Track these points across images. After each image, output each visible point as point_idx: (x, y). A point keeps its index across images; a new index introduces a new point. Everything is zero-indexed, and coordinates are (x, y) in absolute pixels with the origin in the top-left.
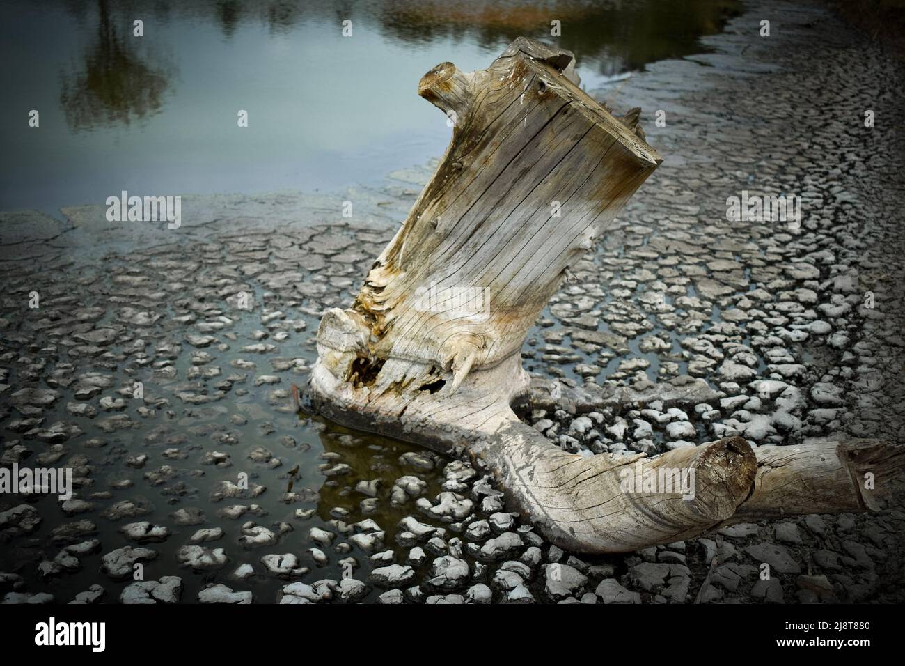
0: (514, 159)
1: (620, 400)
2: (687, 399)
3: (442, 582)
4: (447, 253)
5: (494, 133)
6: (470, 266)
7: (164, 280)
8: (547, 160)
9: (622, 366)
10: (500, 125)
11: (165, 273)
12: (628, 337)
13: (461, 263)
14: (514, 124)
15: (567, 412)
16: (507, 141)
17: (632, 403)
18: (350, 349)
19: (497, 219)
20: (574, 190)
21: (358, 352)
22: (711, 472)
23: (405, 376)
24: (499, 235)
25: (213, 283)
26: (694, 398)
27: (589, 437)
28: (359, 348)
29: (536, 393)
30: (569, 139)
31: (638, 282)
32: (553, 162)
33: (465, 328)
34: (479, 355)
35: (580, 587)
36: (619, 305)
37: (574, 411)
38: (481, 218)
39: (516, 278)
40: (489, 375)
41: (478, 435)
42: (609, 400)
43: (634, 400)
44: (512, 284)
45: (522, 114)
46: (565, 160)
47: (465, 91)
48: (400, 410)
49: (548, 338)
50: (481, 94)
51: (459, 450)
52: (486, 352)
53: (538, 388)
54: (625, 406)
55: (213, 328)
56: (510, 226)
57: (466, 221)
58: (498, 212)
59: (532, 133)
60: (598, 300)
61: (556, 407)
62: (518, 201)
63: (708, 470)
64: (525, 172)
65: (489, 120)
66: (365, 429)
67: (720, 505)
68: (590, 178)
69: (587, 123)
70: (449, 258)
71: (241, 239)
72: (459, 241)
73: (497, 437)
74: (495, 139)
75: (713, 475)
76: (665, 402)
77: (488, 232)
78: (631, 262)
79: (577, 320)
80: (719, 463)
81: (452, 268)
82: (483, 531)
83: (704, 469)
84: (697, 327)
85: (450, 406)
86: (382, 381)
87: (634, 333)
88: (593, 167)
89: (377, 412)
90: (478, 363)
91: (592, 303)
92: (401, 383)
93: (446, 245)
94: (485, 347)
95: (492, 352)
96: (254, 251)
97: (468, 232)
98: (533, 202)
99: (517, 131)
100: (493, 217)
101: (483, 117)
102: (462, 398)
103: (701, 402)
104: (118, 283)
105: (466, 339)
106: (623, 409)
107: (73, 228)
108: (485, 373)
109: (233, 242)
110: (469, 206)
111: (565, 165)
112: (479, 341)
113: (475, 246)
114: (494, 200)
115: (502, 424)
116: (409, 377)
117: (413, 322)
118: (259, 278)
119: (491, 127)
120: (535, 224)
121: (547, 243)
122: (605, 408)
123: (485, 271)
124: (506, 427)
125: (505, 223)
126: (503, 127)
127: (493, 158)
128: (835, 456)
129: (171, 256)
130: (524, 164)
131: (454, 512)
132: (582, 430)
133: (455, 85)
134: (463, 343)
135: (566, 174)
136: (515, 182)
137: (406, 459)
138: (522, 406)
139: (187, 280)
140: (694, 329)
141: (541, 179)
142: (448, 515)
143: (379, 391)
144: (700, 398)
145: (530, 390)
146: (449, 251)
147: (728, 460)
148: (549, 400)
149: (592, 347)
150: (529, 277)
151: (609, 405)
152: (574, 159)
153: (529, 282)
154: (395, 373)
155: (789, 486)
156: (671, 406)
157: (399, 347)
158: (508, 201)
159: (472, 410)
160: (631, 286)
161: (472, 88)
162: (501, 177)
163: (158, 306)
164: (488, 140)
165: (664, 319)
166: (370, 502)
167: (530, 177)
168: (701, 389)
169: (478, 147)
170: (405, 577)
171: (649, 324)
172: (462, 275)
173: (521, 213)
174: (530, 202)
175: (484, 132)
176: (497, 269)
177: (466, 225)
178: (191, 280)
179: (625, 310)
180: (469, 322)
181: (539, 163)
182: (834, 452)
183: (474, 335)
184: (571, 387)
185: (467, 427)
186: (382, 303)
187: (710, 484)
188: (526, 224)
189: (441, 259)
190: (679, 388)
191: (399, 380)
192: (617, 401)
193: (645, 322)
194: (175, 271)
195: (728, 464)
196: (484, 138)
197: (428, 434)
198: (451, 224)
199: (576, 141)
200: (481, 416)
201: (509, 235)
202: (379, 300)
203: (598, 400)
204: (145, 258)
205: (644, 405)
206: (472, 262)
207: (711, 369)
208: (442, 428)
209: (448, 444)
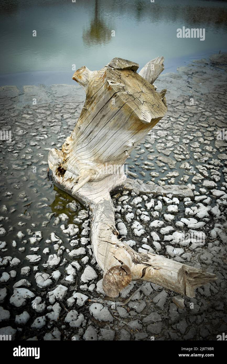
0: (101, 110)
1: (157, 191)
2: (182, 195)
3: (46, 266)
4: (82, 139)
5: (95, 98)
6: (89, 145)
7: (37, 117)
8: (110, 114)
9: (168, 175)
10: (97, 96)
11: (38, 115)
12: (177, 161)
13: (87, 144)
14: (100, 96)
15: (136, 193)
16: (99, 103)
17: (161, 193)
18: (56, 164)
19: (97, 131)
20: (121, 126)
21: (59, 165)
22: (111, 277)
23: (72, 177)
24: (98, 137)
25: (51, 121)
26: (185, 195)
27: (137, 206)
28: (59, 164)
29: (127, 184)
30: (117, 107)
31: (194, 136)
32: (112, 115)
33: (87, 167)
34: (93, 176)
35: (93, 280)
36: (182, 146)
37: (138, 193)
38: (92, 129)
39: (105, 153)
40: (98, 183)
41: (93, 202)
42: (152, 191)
43: (162, 192)
44: (104, 154)
45: (103, 93)
46: (116, 115)
47: (87, 80)
48: (72, 187)
49: (149, 158)
50: (92, 82)
51: (87, 205)
52: (96, 176)
53: (128, 183)
54: (158, 194)
55: (40, 139)
56: (100, 135)
57: (88, 129)
58: (96, 129)
59: (106, 102)
60: (175, 143)
61: (132, 191)
62: (102, 126)
63: (110, 276)
64: (104, 116)
65: (93, 93)
66: (63, 190)
67: (112, 291)
68: (127, 123)
69: (122, 102)
70: (83, 141)
71: (70, 104)
72: (86, 136)
73: (97, 205)
74: (95, 101)
75: (112, 279)
76: (174, 194)
77: (94, 135)
78: (196, 128)
79: (163, 151)
80: (116, 274)
81: (84, 145)
82: (75, 245)
83: (108, 275)
84: (205, 160)
85: (85, 191)
86: (66, 177)
87: (180, 160)
88: (127, 119)
89: (65, 186)
90: (93, 179)
91: (173, 144)
92: (71, 179)
93: (82, 136)
94: (95, 174)
95: (98, 176)
96: (71, 109)
97: (88, 134)
98: (107, 128)
99: (101, 99)
100: (95, 130)
101: (92, 91)
102: (88, 189)
103: (187, 197)
104: (22, 117)
105: (87, 171)
106: (157, 195)
107: (23, 94)
108: (96, 182)
109: (67, 104)
110: (88, 124)
111: (117, 117)
112: (93, 172)
113: (90, 139)
114: (96, 124)
115: (101, 200)
116: (73, 178)
117: (73, 160)
118: (66, 120)
119: (94, 96)
120: (109, 136)
121: (114, 143)
122: (150, 194)
123: (94, 148)
124: (102, 202)
125: (99, 133)
126: (98, 97)
127: (95, 108)
128: (177, 274)
129: (44, 108)
130: (104, 113)
131: (70, 233)
132: (136, 203)
133: (83, 77)
134: (86, 172)
135: (117, 120)
136: (101, 119)
137: (69, 205)
138: (120, 189)
139: (44, 118)
140: (204, 161)
141: (109, 121)
142: (68, 234)
143: (65, 179)
144: (187, 195)
145: (124, 184)
146: (83, 138)
147: (120, 273)
148: (130, 188)
149: (162, 164)
150: (110, 153)
151: (152, 193)
152: (119, 115)
153: (110, 155)
154: (69, 175)
155: (158, 278)
156: (175, 197)
157: (69, 167)
158: (99, 125)
159: (92, 194)
160: (190, 139)
161: (89, 79)
162: (97, 116)
163: (29, 128)
164: (93, 101)
165: (195, 155)
166: (45, 223)
167: (106, 118)
168: (188, 192)
169: (90, 103)
170: (36, 261)
171: (188, 157)
172: (87, 148)
173: (104, 131)
174: (106, 127)
175: (92, 98)
176: (98, 149)
177: (87, 131)
178: (45, 119)
179: (183, 149)
180: (89, 165)
181: (108, 114)
182: (177, 272)
183: (91, 170)
184: (140, 184)
185: (90, 199)
186: (67, 150)
187: (110, 282)
188: (106, 135)
189: (81, 141)
190: (180, 190)
191: (70, 178)
192: (155, 192)
193: (187, 156)
194: (42, 115)
195: (120, 275)
196: (92, 100)
197: (79, 197)
198: (83, 129)
199: (120, 108)
200: (94, 196)
201: (101, 138)
202: (66, 149)
203: (148, 191)
204: (37, 108)
205: (165, 195)
206: (90, 144)
207: (200, 181)
208: (83, 197)
209: (84, 202)
